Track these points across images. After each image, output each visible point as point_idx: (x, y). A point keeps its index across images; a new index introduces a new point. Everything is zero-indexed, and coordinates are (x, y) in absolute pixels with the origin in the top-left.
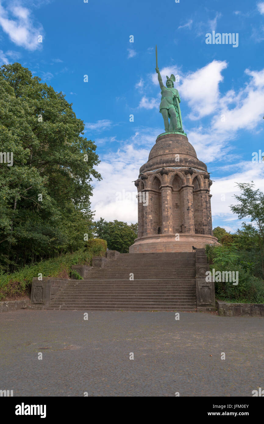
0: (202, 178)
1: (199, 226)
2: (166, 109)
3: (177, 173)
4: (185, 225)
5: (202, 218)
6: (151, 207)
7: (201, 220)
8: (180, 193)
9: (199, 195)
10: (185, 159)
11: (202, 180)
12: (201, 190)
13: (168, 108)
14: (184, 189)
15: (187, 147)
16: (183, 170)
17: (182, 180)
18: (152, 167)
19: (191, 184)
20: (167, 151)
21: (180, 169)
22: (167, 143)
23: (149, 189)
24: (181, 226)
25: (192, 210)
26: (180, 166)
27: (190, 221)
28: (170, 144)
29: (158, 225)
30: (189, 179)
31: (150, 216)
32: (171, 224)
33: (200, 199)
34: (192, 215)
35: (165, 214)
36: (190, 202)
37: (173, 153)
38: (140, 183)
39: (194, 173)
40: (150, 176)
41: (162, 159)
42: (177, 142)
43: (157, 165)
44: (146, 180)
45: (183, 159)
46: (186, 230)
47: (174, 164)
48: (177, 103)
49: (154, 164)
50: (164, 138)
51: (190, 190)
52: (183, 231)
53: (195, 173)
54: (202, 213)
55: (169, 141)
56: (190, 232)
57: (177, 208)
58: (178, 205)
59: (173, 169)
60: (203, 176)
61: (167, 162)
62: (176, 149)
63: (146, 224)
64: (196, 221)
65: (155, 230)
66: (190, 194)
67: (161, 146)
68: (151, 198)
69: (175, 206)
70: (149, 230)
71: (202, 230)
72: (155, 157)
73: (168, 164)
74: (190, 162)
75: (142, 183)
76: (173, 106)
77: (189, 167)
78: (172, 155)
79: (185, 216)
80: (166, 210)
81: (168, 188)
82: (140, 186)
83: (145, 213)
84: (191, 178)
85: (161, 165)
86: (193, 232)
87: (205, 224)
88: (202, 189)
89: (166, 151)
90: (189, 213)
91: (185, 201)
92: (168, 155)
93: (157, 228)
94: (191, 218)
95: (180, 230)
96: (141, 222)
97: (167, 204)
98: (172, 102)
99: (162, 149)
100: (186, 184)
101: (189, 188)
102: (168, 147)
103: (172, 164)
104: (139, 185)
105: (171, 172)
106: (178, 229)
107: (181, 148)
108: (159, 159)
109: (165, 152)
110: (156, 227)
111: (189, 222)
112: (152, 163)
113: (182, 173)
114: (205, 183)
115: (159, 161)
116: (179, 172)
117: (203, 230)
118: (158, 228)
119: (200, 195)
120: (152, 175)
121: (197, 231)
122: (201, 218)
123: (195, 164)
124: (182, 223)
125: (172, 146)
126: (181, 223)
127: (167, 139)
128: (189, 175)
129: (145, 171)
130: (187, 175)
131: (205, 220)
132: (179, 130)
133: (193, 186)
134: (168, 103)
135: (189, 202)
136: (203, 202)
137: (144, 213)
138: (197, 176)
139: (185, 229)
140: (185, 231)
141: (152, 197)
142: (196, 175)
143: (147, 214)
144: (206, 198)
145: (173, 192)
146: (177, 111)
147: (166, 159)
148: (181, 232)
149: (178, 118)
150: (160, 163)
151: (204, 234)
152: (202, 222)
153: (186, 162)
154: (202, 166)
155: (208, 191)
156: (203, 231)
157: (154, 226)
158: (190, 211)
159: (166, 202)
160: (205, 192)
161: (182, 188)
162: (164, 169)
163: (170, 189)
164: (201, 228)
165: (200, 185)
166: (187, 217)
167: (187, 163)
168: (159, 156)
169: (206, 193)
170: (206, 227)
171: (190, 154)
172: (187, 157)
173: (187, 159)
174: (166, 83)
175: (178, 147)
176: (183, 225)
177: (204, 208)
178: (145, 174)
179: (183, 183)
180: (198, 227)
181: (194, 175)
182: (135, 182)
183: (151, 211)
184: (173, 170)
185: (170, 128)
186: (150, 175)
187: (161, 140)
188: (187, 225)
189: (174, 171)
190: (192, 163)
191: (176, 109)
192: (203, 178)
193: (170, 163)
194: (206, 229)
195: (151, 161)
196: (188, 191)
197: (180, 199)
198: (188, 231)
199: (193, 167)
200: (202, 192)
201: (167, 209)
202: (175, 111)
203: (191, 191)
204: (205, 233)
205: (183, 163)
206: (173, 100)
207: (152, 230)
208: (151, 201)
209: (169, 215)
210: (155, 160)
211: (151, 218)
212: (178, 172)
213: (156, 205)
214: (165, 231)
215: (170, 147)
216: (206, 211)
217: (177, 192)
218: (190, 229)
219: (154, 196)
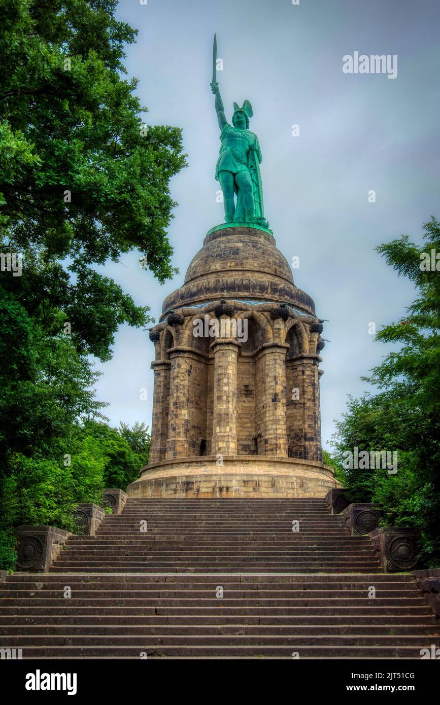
0: (306, 330)
1: (295, 441)
2: (231, 172)
3: (252, 313)
4: (267, 437)
5: (304, 423)
6: (188, 391)
7: (300, 427)
8: (255, 362)
9: (298, 369)
10: (272, 284)
11: (306, 336)
12: (303, 358)
13: (234, 171)
14: (267, 351)
15: (274, 259)
16: (266, 309)
17: (264, 331)
18: (196, 297)
19: (282, 340)
20: (231, 264)
21: (260, 306)
22: (232, 245)
23: (186, 348)
24: (255, 440)
25: (284, 401)
26: (260, 299)
27: (278, 427)
28: (238, 249)
29: (201, 433)
30: (279, 329)
31: (183, 410)
32: (234, 432)
33: (300, 378)
34: (283, 414)
35: (220, 407)
36: (279, 382)
37: (245, 269)
38: (163, 335)
39: (290, 318)
40: (189, 318)
41: (221, 281)
42: (253, 246)
43: (206, 293)
44: (180, 327)
45: (267, 283)
46: (269, 448)
47: (246, 294)
48: (255, 163)
49: (199, 292)
50: (225, 235)
51: (281, 356)
52: (259, 451)
53: (293, 317)
54: (304, 409)
55: (235, 242)
56: (278, 452)
57: (246, 396)
58: (250, 388)
59: (245, 305)
60: (308, 326)
61: (231, 287)
62: (250, 261)
63: (174, 429)
64: (290, 429)
65: (192, 444)
66: (280, 365)
67: (216, 251)
68: (188, 368)
69: (243, 392)
70: (180, 444)
71: (302, 449)
72: (202, 276)
73: (233, 294)
74: (283, 292)
75: (169, 333)
76: (245, 167)
77: (281, 302)
78: (241, 273)
79: (267, 415)
80: (225, 398)
81: (231, 347)
82: (163, 343)
83: (171, 405)
84: (282, 327)
85: (218, 294)
86: (282, 454)
87: (309, 435)
88: (305, 355)
89: (229, 264)
90: (276, 409)
91: (268, 379)
92: (234, 273)
93: (199, 442)
94: (279, 420)
95: (253, 448)
96: (159, 426)
97: (228, 384)
98: (245, 160)
99: (219, 258)
100: (271, 343)
101: (278, 350)
102: (233, 254)
103: (242, 294)
104: (158, 339)
105: (239, 312)
106: (248, 445)
107: (263, 261)
108: (212, 280)
109: (227, 265)
110: (197, 440)
111: (277, 429)
112: (195, 289)
113: (264, 315)
114: (312, 343)
115: (212, 284)
116: (258, 311)
117: (305, 449)
118: (201, 441)
119: (300, 368)
120: (194, 315)
121: (291, 453)
122: (301, 423)
123: (292, 297)
124: (259, 432)
125: (242, 254)
126: (256, 430)
127: (230, 237)
128: (280, 321)
129: (178, 304)
130: (276, 321)
131: (310, 426)
132: (259, 222)
133: (288, 345)
134: (234, 160)
135: (276, 383)
136: (306, 385)
137: (169, 404)
138: (295, 325)
139: (267, 445)
140: (267, 450)
141: (191, 366)
142: (295, 321)
143: (177, 407)
144: (314, 376)
145: (241, 360)
146: (255, 180)
147: (229, 281)
148: (254, 451)
149: (256, 194)
150: (215, 289)
151: (305, 458)
152: (304, 431)
153: (275, 291)
154: (307, 304)
155: (317, 360)
156: (305, 452)
157: (193, 435)
158: (280, 404)
159: (225, 381)
160: (312, 362)
161: (264, 349)
162: (224, 303)
163: (236, 350)
164: (301, 446)
165: (300, 346)
166: (271, 418)
167: (276, 294)
168: (212, 273)
169: (314, 364)
170: (311, 443)
171: (282, 275)
172: (276, 280)
173: (276, 285)
174: (233, 118)
175: (256, 257)
176: (260, 436)
177: (309, 400)
178: (179, 311)
179: (264, 337)
180: (293, 442)
181: (290, 323)
182: (150, 330)
183: (188, 400)
184: (244, 307)
185: (236, 216)
186: (189, 315)
187: (219, 239)
188: (270, 437)
189: (246, 310)
190: (287, 294)
191: (251, 175)
192: (308, 330)
193: (238, 291)
194: (311, 448)
195: (191, 284)
196: (277, 357)
197: (255, 375)
198: (272, 450)
199: (290, 305)
200: (305, 361)
201: (228, 397)
202: (249, 179)
203: (283, 357)
204: (309, 458)
205: (267, 293)
206: (245, 154)
207: (186, 445)
208: (189, 375)
209: (231, 410)
210: (202, 282)
211: (187, 418)
212: (255, 312)
213: (198, 387)
214: (219, 449)
215: (237, 256)
216: (312, 406)
217: (250, 360)
218: (277, 447)
219: (194, 364)
